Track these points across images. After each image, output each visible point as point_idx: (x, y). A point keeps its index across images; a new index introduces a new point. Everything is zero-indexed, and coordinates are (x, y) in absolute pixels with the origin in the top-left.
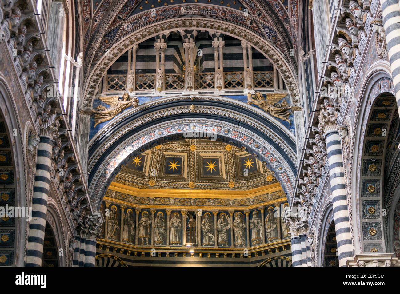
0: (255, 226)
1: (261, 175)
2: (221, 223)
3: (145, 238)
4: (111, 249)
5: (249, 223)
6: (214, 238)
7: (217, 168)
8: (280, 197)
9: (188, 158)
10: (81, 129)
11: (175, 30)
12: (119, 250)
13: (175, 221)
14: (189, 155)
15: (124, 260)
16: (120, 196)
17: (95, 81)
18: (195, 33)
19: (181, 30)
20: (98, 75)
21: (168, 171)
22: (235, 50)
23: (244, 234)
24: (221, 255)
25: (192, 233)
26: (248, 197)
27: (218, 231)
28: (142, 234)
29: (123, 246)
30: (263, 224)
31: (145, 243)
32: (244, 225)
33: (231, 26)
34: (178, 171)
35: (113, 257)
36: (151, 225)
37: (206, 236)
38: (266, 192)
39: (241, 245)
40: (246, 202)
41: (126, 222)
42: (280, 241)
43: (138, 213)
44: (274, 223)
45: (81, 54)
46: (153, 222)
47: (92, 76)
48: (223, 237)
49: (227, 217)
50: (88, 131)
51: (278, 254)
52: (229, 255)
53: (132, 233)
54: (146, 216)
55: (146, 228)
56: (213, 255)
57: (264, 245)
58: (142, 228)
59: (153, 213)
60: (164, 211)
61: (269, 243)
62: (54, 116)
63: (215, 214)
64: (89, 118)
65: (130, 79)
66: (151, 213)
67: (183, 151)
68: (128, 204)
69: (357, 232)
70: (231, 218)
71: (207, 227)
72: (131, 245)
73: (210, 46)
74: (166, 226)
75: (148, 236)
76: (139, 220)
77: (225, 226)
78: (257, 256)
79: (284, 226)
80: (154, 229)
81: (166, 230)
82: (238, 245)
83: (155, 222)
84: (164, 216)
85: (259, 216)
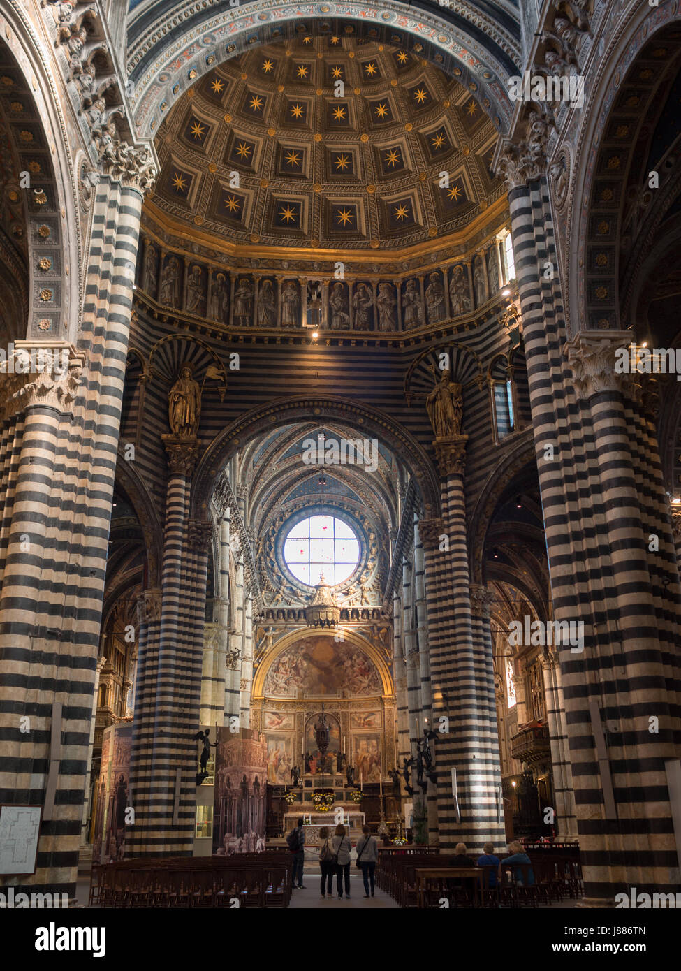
1: (419, 228)
2: (359, 298)
3: (244, 317)
4: (193, 328)
5: (402, 299)
6: (349, 319)
7: (354, 220)
8: (449, 257)
9: (310, 204)
12: (204, 331)
14: (311, 198)
15: (213, 345)
16: (207, 252)
21: (280, 222)
23: (394, 315)
24: (359, 343)
26: (400, 260)
27: (355, 309)
28: (239, 310)
29: (209, 324)
30: (422, 298)
31: (245, 325)
32: (393, 302)
34: (295, 223)
35: (195, 340)
36: (253, 298)
37: (336, 315)
38: (427, 251)
39: (389, 330)
40: (397, 268)
41: (216, 292)
42: (448, 319)
43: (234, 280)
44: (438, 296)
46: (256, 293)
48: (362, 317)
49: (368, 289)
51: (445, 339)
52: (371, 343)
53: (225, 308)
54: (246, 286)
55: (245, 302)
56: (347, 342)
57: (424, 326)
58: (239, 303)
60: (273, 279)
61: (432, 324)
63: (350, 284)
66: (252, 281)
67: (303, 193)
68: (217, 264)
70: (375, 290)
71: (338, 302)
72: (223, 324)
74: (276, 301)
75: (248, 314)
76: (236, 291)
77: (365, 302)
78: (413, 344)
79: (455, 299)
80: (257, 304)
81: (276, 305)
82: (385, 329)
83: (259, 294)
84: (273, 286)
85: (416, 288)
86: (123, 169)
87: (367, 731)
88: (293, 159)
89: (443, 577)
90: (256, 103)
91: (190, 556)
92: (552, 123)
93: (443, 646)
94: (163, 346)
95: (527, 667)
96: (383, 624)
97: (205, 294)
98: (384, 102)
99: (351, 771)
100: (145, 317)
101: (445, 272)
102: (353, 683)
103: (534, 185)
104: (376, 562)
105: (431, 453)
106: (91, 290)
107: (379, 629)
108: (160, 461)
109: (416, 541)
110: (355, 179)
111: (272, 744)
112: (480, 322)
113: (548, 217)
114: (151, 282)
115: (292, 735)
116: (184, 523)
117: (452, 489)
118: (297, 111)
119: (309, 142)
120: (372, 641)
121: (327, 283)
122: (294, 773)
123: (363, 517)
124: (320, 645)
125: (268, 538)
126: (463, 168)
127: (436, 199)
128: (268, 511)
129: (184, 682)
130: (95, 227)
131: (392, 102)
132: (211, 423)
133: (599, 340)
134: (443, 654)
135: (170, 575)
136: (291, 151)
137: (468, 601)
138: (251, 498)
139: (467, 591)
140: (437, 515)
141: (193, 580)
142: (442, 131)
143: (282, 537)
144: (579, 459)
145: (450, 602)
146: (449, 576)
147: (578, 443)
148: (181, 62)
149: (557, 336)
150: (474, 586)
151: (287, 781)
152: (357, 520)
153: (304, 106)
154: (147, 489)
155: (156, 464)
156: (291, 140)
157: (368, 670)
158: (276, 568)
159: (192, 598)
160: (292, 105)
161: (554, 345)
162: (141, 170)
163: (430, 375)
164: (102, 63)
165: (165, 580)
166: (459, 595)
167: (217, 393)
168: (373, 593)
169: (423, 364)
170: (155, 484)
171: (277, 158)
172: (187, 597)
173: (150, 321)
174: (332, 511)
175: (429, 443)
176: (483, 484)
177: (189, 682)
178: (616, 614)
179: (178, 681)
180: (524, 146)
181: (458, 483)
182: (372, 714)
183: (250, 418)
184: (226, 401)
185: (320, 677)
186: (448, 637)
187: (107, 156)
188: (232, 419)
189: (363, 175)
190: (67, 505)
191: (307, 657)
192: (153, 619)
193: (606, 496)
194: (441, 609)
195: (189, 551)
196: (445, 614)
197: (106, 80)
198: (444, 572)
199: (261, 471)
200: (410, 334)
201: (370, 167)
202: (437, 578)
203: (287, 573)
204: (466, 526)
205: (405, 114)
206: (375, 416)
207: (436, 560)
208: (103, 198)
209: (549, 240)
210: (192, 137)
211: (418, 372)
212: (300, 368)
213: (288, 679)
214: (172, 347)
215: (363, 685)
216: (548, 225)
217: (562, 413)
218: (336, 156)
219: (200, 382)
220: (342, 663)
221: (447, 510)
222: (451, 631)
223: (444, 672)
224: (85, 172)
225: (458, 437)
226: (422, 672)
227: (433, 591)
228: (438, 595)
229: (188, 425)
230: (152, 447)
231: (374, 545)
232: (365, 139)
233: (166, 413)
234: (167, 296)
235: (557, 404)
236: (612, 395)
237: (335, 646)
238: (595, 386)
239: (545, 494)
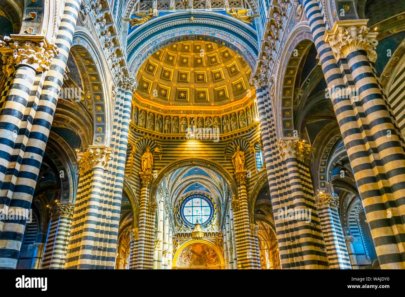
0: (225, 124)
1: (228, 98)
2: (208, 123)
4: (150, 135)
5: (222, 123)
7: (205, 96)
8: (238, 108)
9: (190, 91)
10: (123, 28)
12: (154, 136)
14: (190, 89)
15: (157, 140)
16: (155, 108)
17: (132, 5)
21: (180, 97)
23: (220, 128)
26: (221, 109)
27: (206, 127)
28: (166, 128)
30: (229, 122)
31: (168, 133)
32: (219, 124)
34: (185, 98)
35: (151, 139)
36: (171, 124)
38: (231, 106)
40: (220, 112)
41: (158, 122)
42: (239, 129)
43: (164, 118)
44: (235, 121)
49: (210, 120)
51: (238, 136)
53: (161, 127)
54: (168, 119)
55: (168, 125)
57: (230, 132)
58: (166, 125)
59: (172, 118)
60: (177, 117)
61: (233, 131)
63: (204, 118)
64: (128, 23)
66: (170, 118)
67: (187, 88)
68: (158, 112)
71: (200, 124)
72: (161, 133)
74: (179, 124)
75: (169, 129)
76: (165, 121)
77: (210, 124)
78: (226, 138)
79: (241, 122)
80: (172, 126)
81: (179, 126)
83: (173, 122)
84: (178, 120)
85: (227, 119)
86: (126, 86)
88: (184, 76)
89: (240, 221)
90: (171, 58)
91: (149, 216)
92: (269, 68)
93: (241, 247)
94: (139, 141)
95: (273, 253)
96: (220, 238)
97: (154, 123)
98: (214, 57)
100: (134, 131)
101: (237, 113)
102: (210, 261)
103: (264, 88)
104: (217, 215)
105: (234, 176)
106: (115, 127)
107: (219, 240)
108: (138, 181)
109: (230, 208)
110: (205, 83)
112: (250, 130)
113: (269, 99)
114: (135, 119)
116: (147, 204)
117: (242, 189)
118: (185, 61)
119: (189, 71)
120: (216, 244)
121: (196, 118)
123: (211, 198)
124: (197, 246)
125: (177, 207)
126: (242, 78)
127: (233, 89)
128: (177, 197)
129: (147, 263)
130: (116, 106)
131: (217, 57)
132: (156, 167)
133: (287, 140)
134: (241, 250)
135: (142, 223)
136: (183, 74)
137: (249, 230)
138: (171, 192)
139: (249, 226)
140: (237, 199)
141: (150, 224)
142: (234, 66)
143: (183, 206)
144: (283, 182)
145: (243, 231)
146: (242, 221)
147: (282, 176)
148: (145, 50)
149: (273, 139)
150: (251, 224)
152: (209, 200)
153: (187, 59)
154: (134, 192)
155: (137, 183)
156: (183, 70)
157: (215, 256)
158: (181, 218)
159: (150, 231)
160: (183, 58)
161: (273, 142)
162: (132, 86)
163: (233, 149)
164: (119, 53)
165: (140, 225)
166: (246, 228)
167: (158, 157)
168: (216, 226)
169: (230, 145)
170: (137, 190)
171: (178, 76)
172: (148, 231)
173: (135, 133)
174: (201, 196)
175: (233, 173)
176: (253, 187)
177: (149, 263)
178: (298, 237)
179: (145, 262)
180: (260, 75)
181: (244, 187)
183: (170, 166)
184: (162, 160)
185: (197, 259)
186: (243, 243)
187: (120, 82)
188: (164, 166)
189: (208, 81)
190: (105, 202)
191: (192, 251)
192: (136, 239)
193: (293, 195)
194: (240, 233)
195: (149, 214)
196: (241, 235)
197: (120, 58)
198: (240, 220)
199: (175, 183)
200: (226, 135)
201: (210, 78)
202: (238, 222)
203: (184, 220)
204: (248, 202)
205: (222, 61)
206: (214, 164)
207: (237, 215)
208: (119, 96)
209: (270, 107)
210: (149, 70)
211: (229, 148)
212: (187, 147)
213: (186, 260)
214: (143, 141)
215: (213, 261)
216: (269, 101)
217: (276, 166)
218: (198, 75)
219: (152, 153)
220: (205, 253)
221: (240, 197)
222: (244, 241)
223: (242, 257)
224: (113, 88)
225: (243, 170)
226: (234, 257)
227: (237, 227)
228: (238, 228)
229: (148, 169)
230: (136, 177)
231: (216, 209)
232: (208, 69)
233: (141, 164)
234: (141, 124)
235: (275, 163)
236: (293, 160)
237: (202, 247)
238: (287, 156)
239: (272, 194)
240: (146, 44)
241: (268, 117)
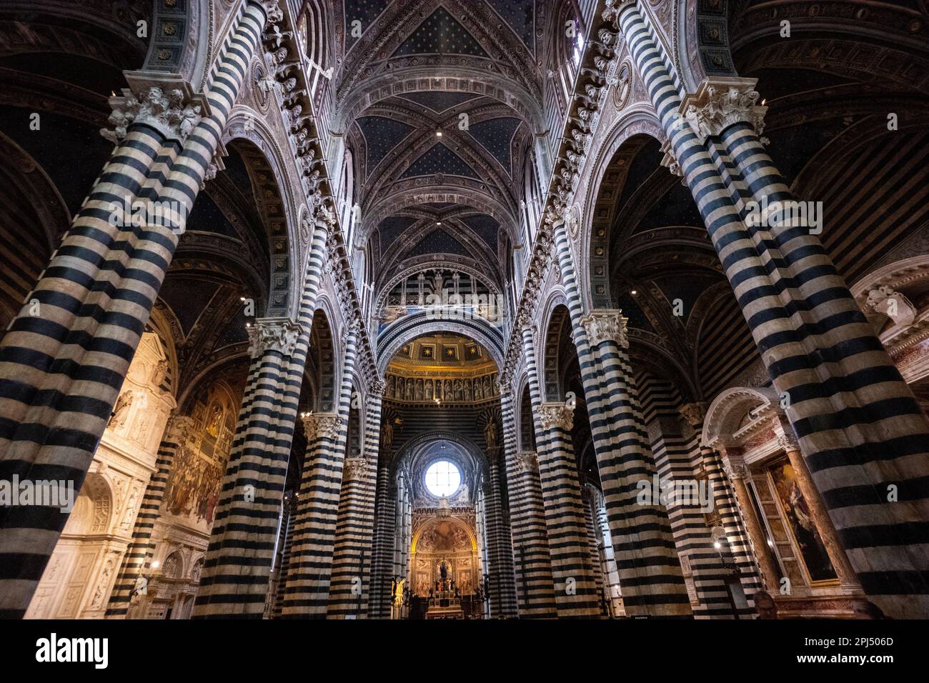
0: (477, 389)
1: (480, 357)
2: (457, 387)
3: (410, 396)
4: (390, 403)
5: (474, 387)
6: (452, 396)
7: (454, 353)
8: (493, 370)
9: (437, 347)
10: (373, 328)
11: (430, 269)
12: (394, 404)
13: (428, 385)
14: (437, 345)
15: (398, 409)
16: (396, 370)
17: (382, 300)
18: (442, 271)
19: (433, 269)
20: (384, 296)
21: (424, 355)
22: (466, 281)
23: (470, 394)
25: (438, 392)
26: (473, 371)
27: (455, 392)
28: (408, 393)
29: (397, 401)
30: (482, 387)
31: (410, 399)
32: (470, 388)
33: (463, 267)
34: (430, 355)
35: (391, 408)
36: (414, 388)
37: (447, 394)
38: (484, 367)
39: (469, 400)
40: (471, 374)
41: (399, 386)
44: (488, 387)
45: (373, 283)
47: (380, 297)
48: (458, 395)
49: (460, 383)
50: (377, 330)
51: (491, 405)
52: (461, 406)
53: (402, 393)
54: (411, 383)
55: (411, 390)
56: (452, 406)
58: (408, 390)
60: (422, 379)
61: (486, 398)
62: (357, 320)
64: (378, 321)
65: (403, 299)
67: (433, 343)
68: (399, 375)
69: (543, 389)
71: (448, 389)
73: (451, 279)
74: (423, 389)
75: (412, 395)
76: (407, 385)
77: (459, 388)
80: (416, 391)
81: (423, 391)
82: (467, 400)
83: (416, 386)
84: (422, 382)
85: (479, 382)
86: (376, 391)
87: (465, 568)
96: (472, 515)
97: (394, 388)
99: (457, 590)
102: (458, 544)
104: (468, 484)
105: (486, 453)
106: (368, 436)
107: (470, 517)
111: (420, 576)
115: (429, 571)
117: (494, 469)
120: (466, 523)
122: (431, 591)
123: (462, 462)
124: (442, 525)
125: (418, 472)
128: (418, 460)
130: (368, 413)
133: (525, 455)
140: (489, 480)
143: (425, 473)
144: (521, 493)
151: (427, 595)
152: (459, 463)
157: (465, 537)
158: (422, 488)
166: (497, 515)
167: (400, 429)
168: (467, 499)
169: (482, 415)
174: (449, 459)
181: (497, 467)
182: (467, 559)
184: (403, 433)
185: (442, 541)
188: (405, 441)
190: (361, 513)
191: (436, 532)
193: (527, 507)
200: (477, 402)
208: (370, 403)
209: (513, 416)
213: (428, 543)
215: (463, 545)
216: (512, 410)
217: (515, 477)
220: (453, 534)
221: (492, 478)
225: (496, 447)
231: (467, 476)
235: (514, 474)
236: (529, 473)
237: (450, 526)
238: (525, 470)
239: (511, 504)
240: (394, 342)
241: (511, 427)
